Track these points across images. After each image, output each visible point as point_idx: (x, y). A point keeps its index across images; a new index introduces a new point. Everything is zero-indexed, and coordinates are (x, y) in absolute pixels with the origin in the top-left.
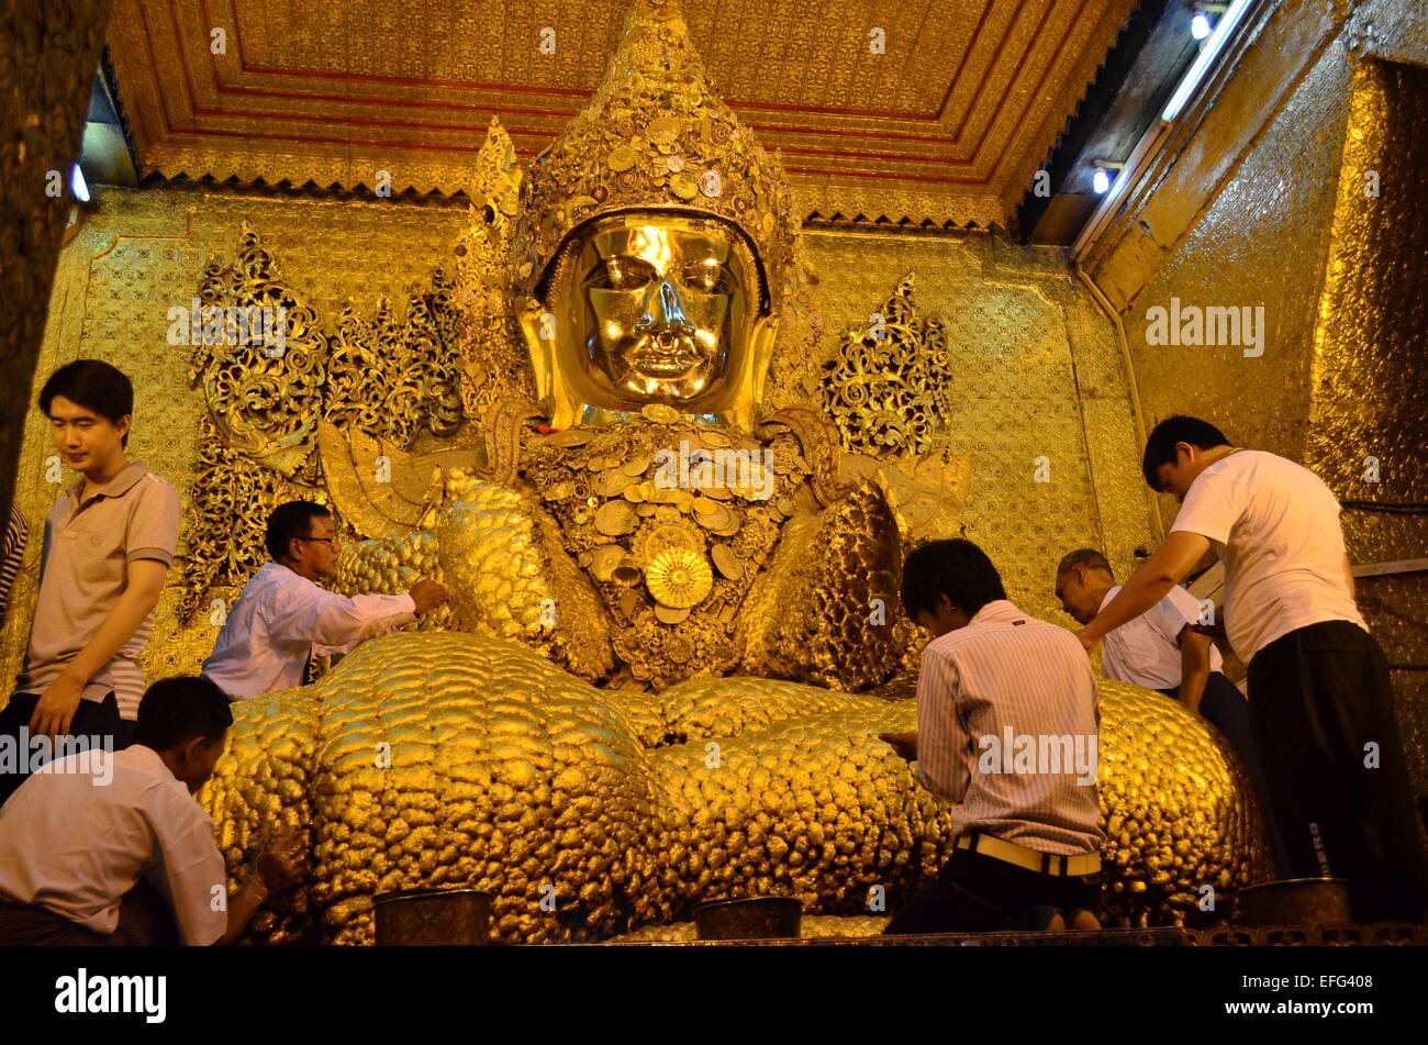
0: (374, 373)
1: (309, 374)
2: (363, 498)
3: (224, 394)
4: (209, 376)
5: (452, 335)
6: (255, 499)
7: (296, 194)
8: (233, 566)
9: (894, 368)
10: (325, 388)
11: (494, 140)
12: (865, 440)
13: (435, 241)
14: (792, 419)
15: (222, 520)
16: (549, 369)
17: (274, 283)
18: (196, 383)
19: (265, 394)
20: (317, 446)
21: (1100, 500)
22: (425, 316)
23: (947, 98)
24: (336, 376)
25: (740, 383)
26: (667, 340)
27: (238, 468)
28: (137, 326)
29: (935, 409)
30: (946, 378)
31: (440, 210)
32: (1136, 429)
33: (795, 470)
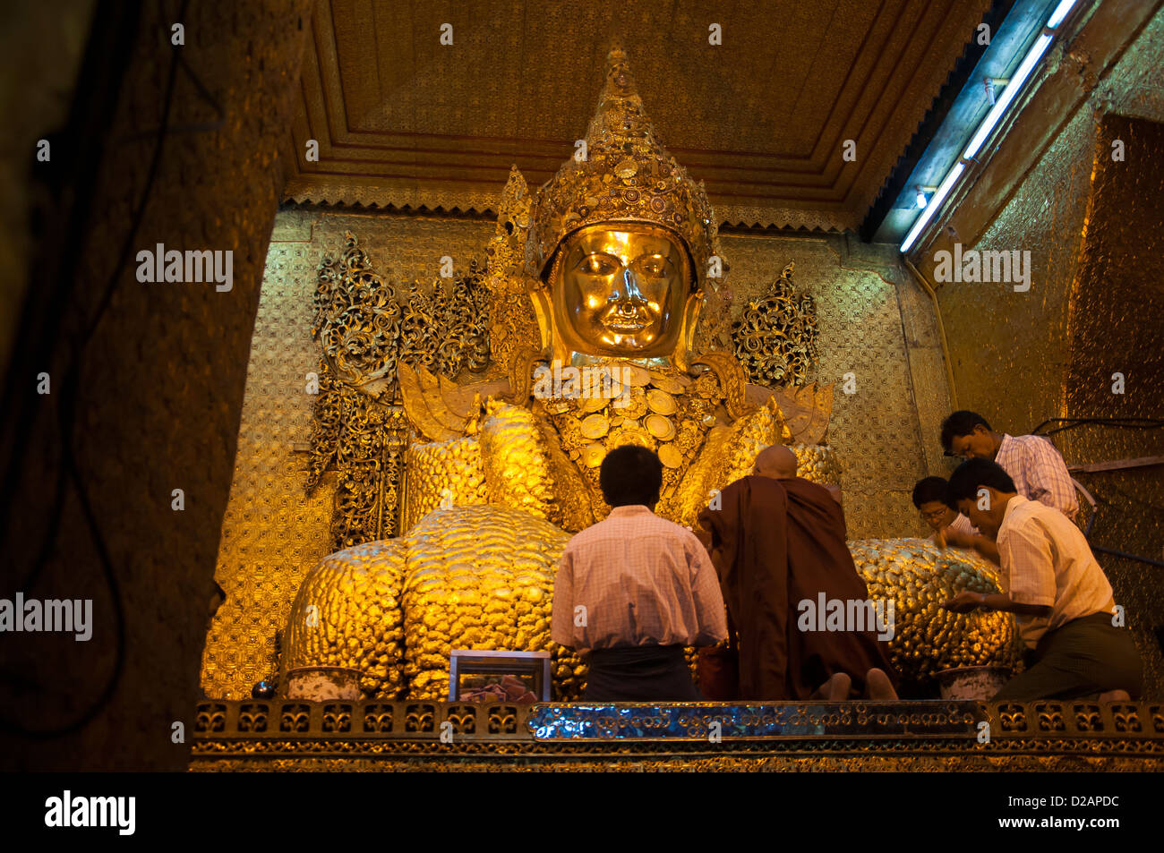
0: (431, 330)
1: (389, 331)
2: (428, 413)
3: (334, 345)
4: (325, 332)
5: (482, 305)
6: (354, 414)
7: (381, 212)
8: (340, 457)
9: (779, 327)
10: (399, 340)
11: (514, 179)
12: (760, 375)
13: (473, 242)
14: (712, 361)
15: (333, 427)
16: (550, 328)
17: (367, 271)
18: (317, 337)
19: (360, 344)
20: (395, 379)
21: (921, 417)
22: (465, 292)
23: (815, 145)
24: (407, 333)
25: (678, 337)
26: (628, 309)
27: (343, 393)
28: (278, 300)
29: (808, 354)
30: (815, 334)
31: (475, 222)
32: (945, 369)
33: (714, 396)
